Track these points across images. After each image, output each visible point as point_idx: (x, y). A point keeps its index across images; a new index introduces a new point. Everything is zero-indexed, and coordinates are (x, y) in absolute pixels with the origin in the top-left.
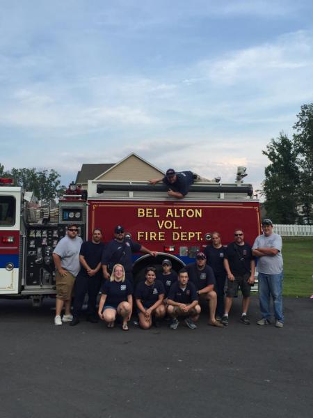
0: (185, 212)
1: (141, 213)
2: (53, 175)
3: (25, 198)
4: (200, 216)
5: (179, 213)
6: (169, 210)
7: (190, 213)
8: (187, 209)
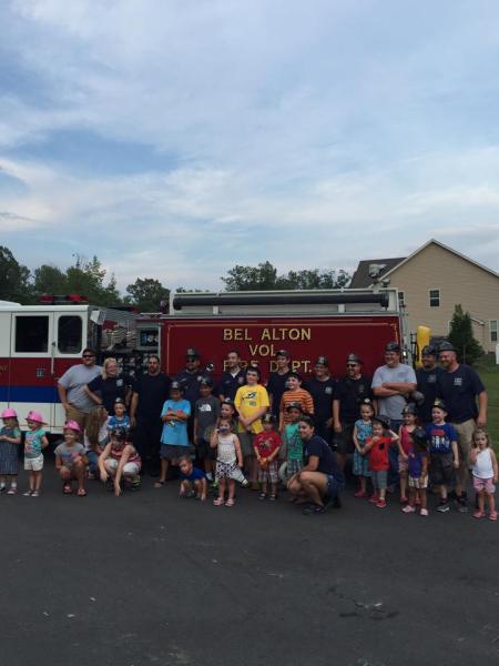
0: (287, 333)
1: (228, 334)
2: (343, 277)
3: (92, 318)
4: (309, 337)
5: (279, 334)
6: (266, 330)
7: (294, 334)
8: (290, 328)
